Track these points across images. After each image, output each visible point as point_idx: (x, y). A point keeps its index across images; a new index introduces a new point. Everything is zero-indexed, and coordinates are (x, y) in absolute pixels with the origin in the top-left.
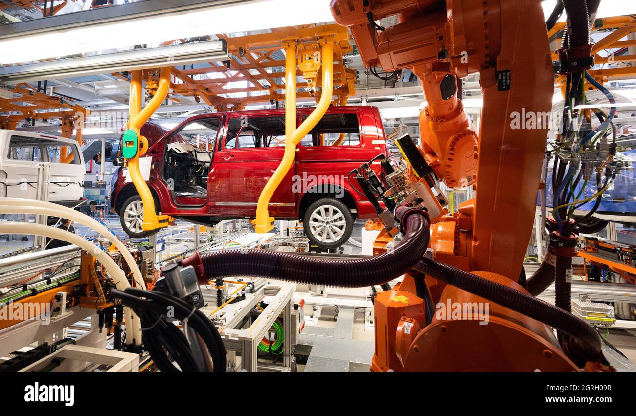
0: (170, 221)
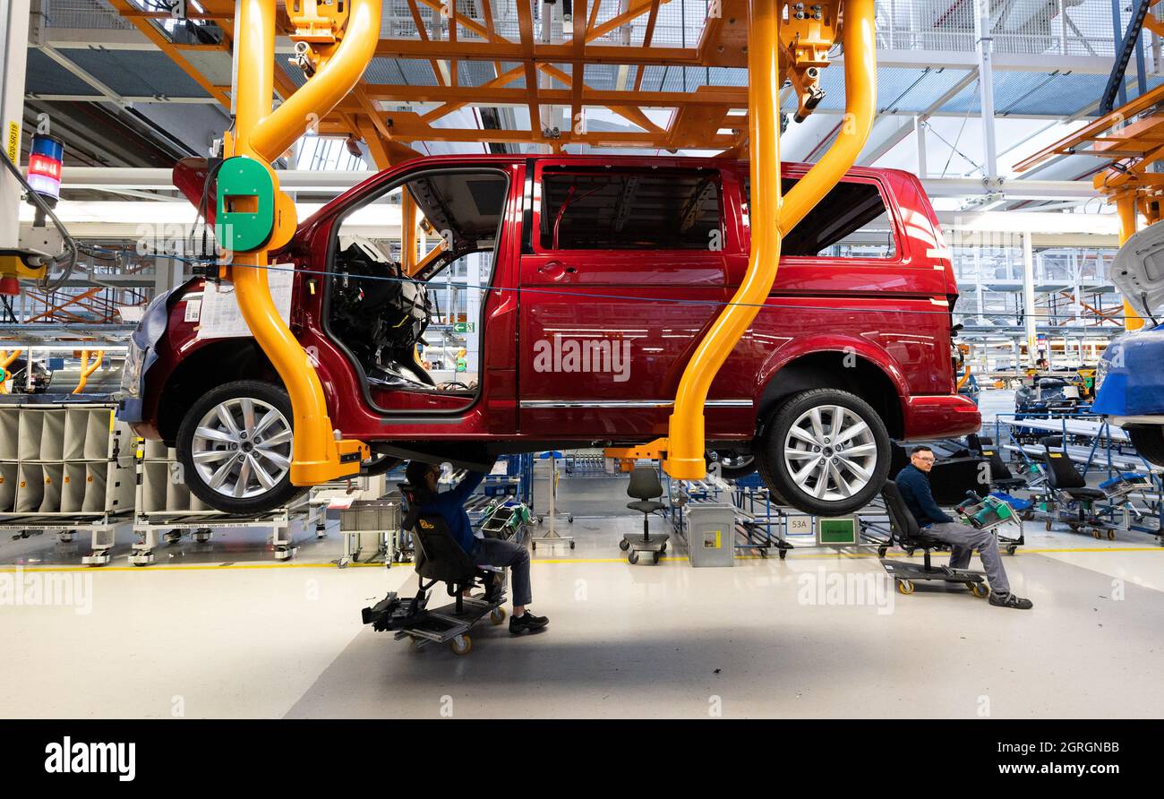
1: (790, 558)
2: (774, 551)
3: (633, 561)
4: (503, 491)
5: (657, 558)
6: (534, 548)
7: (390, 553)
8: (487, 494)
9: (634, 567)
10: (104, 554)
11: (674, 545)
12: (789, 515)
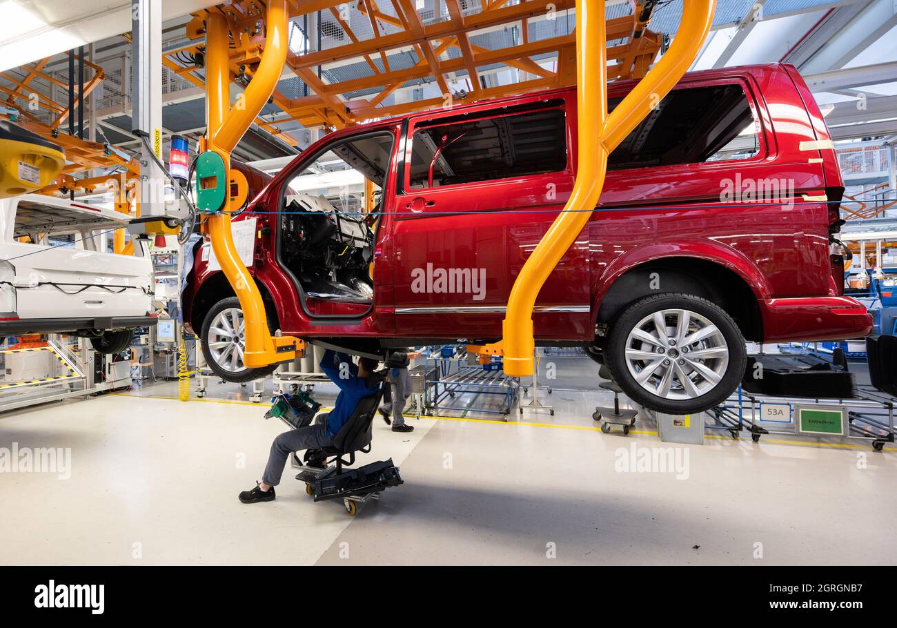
0: (297, 349)
1: (763, 442)
2: (745, 434)
3: (606, 431)
4: (496, 367)
5: (626, 431)
6: (521, 413)
7: (419, 409)
8: (485, 369)
9: (606, 435)
10: (260, 396)
11: (642, 419)
12: (763, 403)
